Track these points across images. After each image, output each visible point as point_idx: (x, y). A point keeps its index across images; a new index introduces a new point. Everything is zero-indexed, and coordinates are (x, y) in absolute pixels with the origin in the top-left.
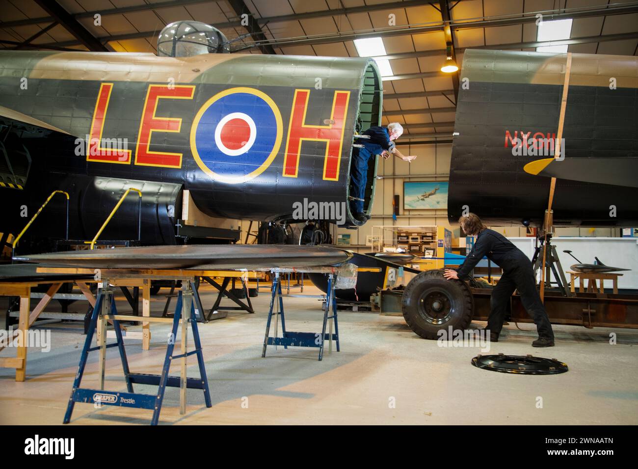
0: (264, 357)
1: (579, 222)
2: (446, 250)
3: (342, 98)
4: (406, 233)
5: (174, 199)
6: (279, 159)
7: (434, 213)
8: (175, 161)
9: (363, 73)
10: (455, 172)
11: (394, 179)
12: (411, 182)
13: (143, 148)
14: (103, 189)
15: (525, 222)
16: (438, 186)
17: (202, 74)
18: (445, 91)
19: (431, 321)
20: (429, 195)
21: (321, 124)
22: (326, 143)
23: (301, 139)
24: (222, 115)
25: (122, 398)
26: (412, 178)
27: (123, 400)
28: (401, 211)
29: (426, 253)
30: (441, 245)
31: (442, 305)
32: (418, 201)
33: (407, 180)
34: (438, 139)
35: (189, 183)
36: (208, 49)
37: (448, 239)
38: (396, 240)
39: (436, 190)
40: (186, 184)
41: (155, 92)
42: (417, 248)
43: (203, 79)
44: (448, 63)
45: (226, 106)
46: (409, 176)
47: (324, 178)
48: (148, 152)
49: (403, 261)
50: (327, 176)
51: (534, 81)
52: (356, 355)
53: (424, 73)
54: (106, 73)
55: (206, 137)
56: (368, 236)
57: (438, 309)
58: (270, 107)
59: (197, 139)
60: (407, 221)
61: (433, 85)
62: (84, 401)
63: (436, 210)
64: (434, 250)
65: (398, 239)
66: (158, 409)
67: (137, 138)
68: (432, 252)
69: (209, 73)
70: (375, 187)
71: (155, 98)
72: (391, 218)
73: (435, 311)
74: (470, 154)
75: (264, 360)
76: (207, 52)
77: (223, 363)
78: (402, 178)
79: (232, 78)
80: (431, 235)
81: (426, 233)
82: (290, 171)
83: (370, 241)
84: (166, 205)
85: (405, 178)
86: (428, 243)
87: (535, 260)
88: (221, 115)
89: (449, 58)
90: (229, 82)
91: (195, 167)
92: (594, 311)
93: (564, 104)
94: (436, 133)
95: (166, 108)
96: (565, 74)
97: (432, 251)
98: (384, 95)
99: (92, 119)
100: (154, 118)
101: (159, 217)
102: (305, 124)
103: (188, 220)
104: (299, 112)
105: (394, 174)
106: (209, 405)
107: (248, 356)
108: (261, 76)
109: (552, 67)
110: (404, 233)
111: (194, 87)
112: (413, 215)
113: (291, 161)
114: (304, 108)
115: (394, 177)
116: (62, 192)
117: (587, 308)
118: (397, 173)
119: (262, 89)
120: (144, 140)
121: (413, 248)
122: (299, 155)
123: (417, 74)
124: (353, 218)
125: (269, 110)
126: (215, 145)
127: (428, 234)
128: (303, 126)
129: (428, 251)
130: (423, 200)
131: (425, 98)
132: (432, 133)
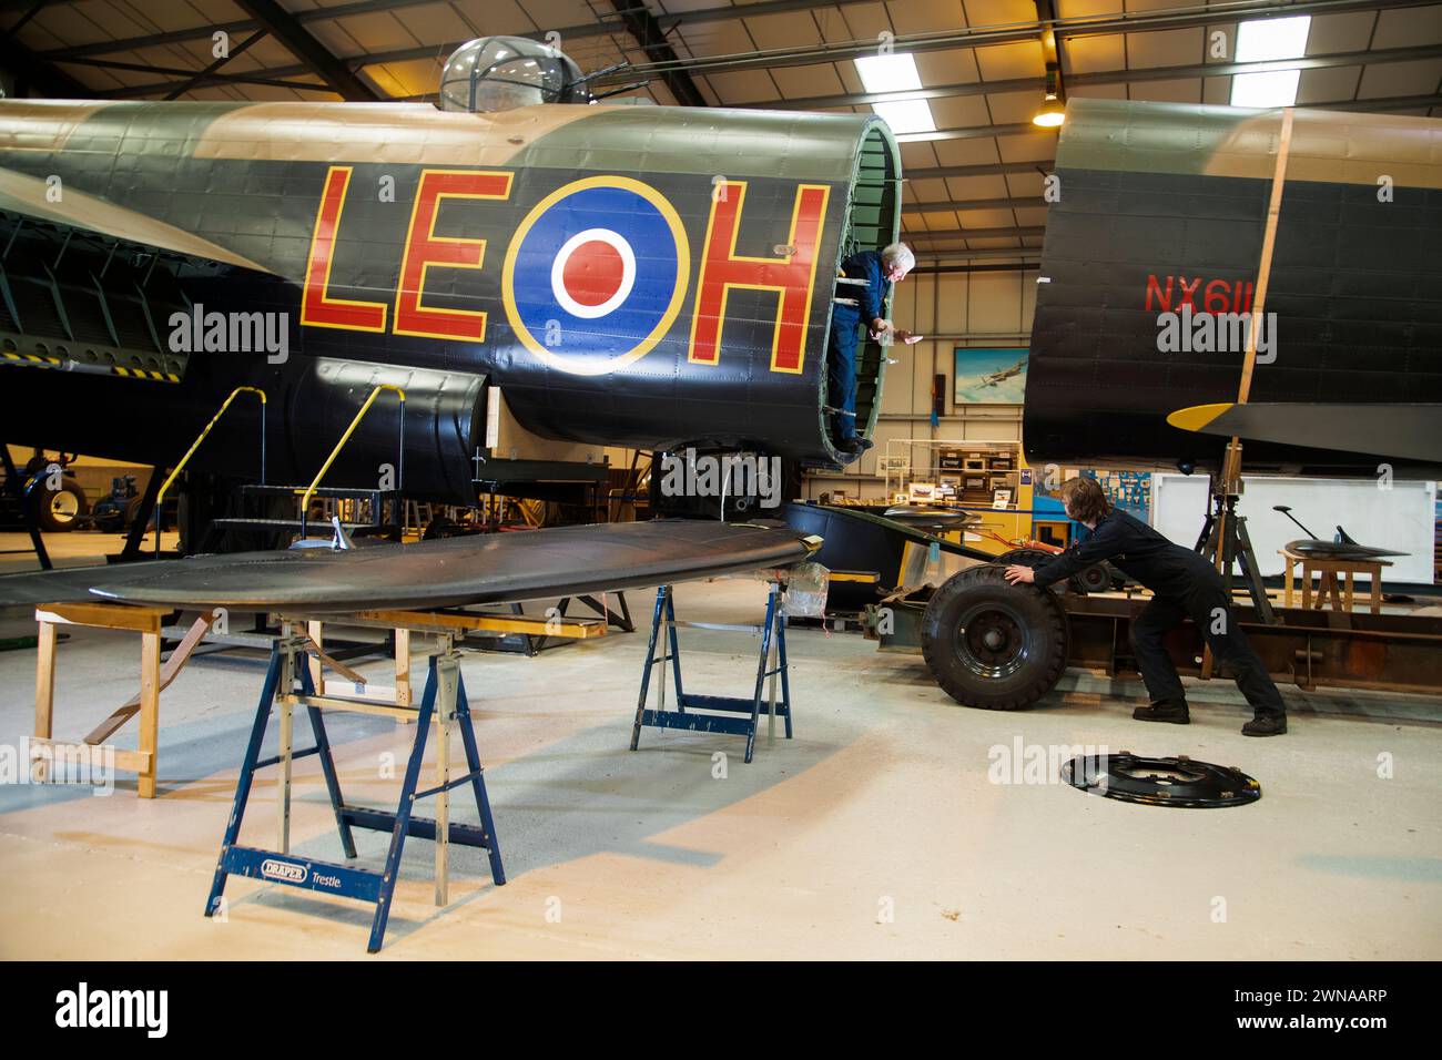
0: (636, 749)
1: (1298, 468)
2: (1038, 491)
3: (812, 200)
4: (958, 452)
5: (469, 405)
6: (681, 325)
7: (1014, 412)
8: (471, 327)
9: (859, 145)
10: (1040, 360)
11: (935, 341)
12: (969, 349)
13: (409, 301)
14: (332, 382)
15: (1185, 467)
17: (526, 149)
18: (1041, 162)
19: (980, 670)
20: (1007, 375)
21: (770, 254)
22: (778, 293)
23: (727, 286)
24: (567, 233)
25: (316, 874)
26: (971, 339)
27: (317, 877)
28: (948, 408)
29: (996, 497)
30: (1027, 481)
31: (1003, 638)
32: (983, 387)
33: (962, 344)
34: (1027, 261)
35: (500, 372)
36: (543, 94)
38: (937, 469)
39: (1022, 365)
40: (495, 375)
41: (435, 184)
42: (980, 483)
43: (529, 160)
44: (1048, 106)
45: (573, 213)
46: (966, 336)
47: (774, 368)
48: (419, 308)
50: (778, 364)
51: (1212, 169)
52: (824, 749)
53: (1000, 126)
54: (340, 146)
55: (533, 279)
56: (879, 458)
57: (998, 645)
58: (662, 217)
59: (517, 283)
60: (959, 429)
61: (1017, 149)
62: (243, 874)
63: (1020, 406)
64: (1012, 490)
65: (941, 466)
66: (384, 903)
67: (398, 280)
68: (1007, 493)
69: (540, 148)
70: (883, 380)
71: (434, 199)
72: (927, 421)
73: (989, 649)
74: (1073, 324)
75: (634, 756)
76: (540, 101)
77: (549, 763)
78: (952, 340)
79: (588, 157)
80: (1008, 456)
81: (998, 453)
82: (704, 353)
83: (884, 467)
84: (455, 416)
85: (959, 340)
86: (1001, 474)
87: (1204, 540)
88: (564, 236)
89: (1051, 97)
90: (582, 166)
91: (511, 340)
92: (1319, 655)
93: (1272, 221)
94: (1022, 247)
95: (454, 219)
96: (1276, 155)
97: (1009, 492)
99: (311, 240)
100: (431, 238)
101: (441, 441)
102: (736, 254)
103: (498, 447)
104: (723, 227)
105: (935, 332)
106: (500, 880)
107: (603, 745)
108: (648, 153)
109: (1250, 140)
110: (953, 452)
111: (511, 175)
112: (971, 416)
113: (707, 332)
114: (733, 220)
115: (937, 337)
116: (252, 389)
117: (1304, 649)
118: (942, 329)
119: (649, 179)
120: (411, 283)
121: (971, 483)
122: (722, 318)
123: (984, 127)
124: (832, 448)
125: (661, 223)
126: (552, 297)
127: (1002, 456)
128: (732, 257)
129: (1001, 492)
130: (993, 385)
131: (1001, 176)
132: (1015, 249)
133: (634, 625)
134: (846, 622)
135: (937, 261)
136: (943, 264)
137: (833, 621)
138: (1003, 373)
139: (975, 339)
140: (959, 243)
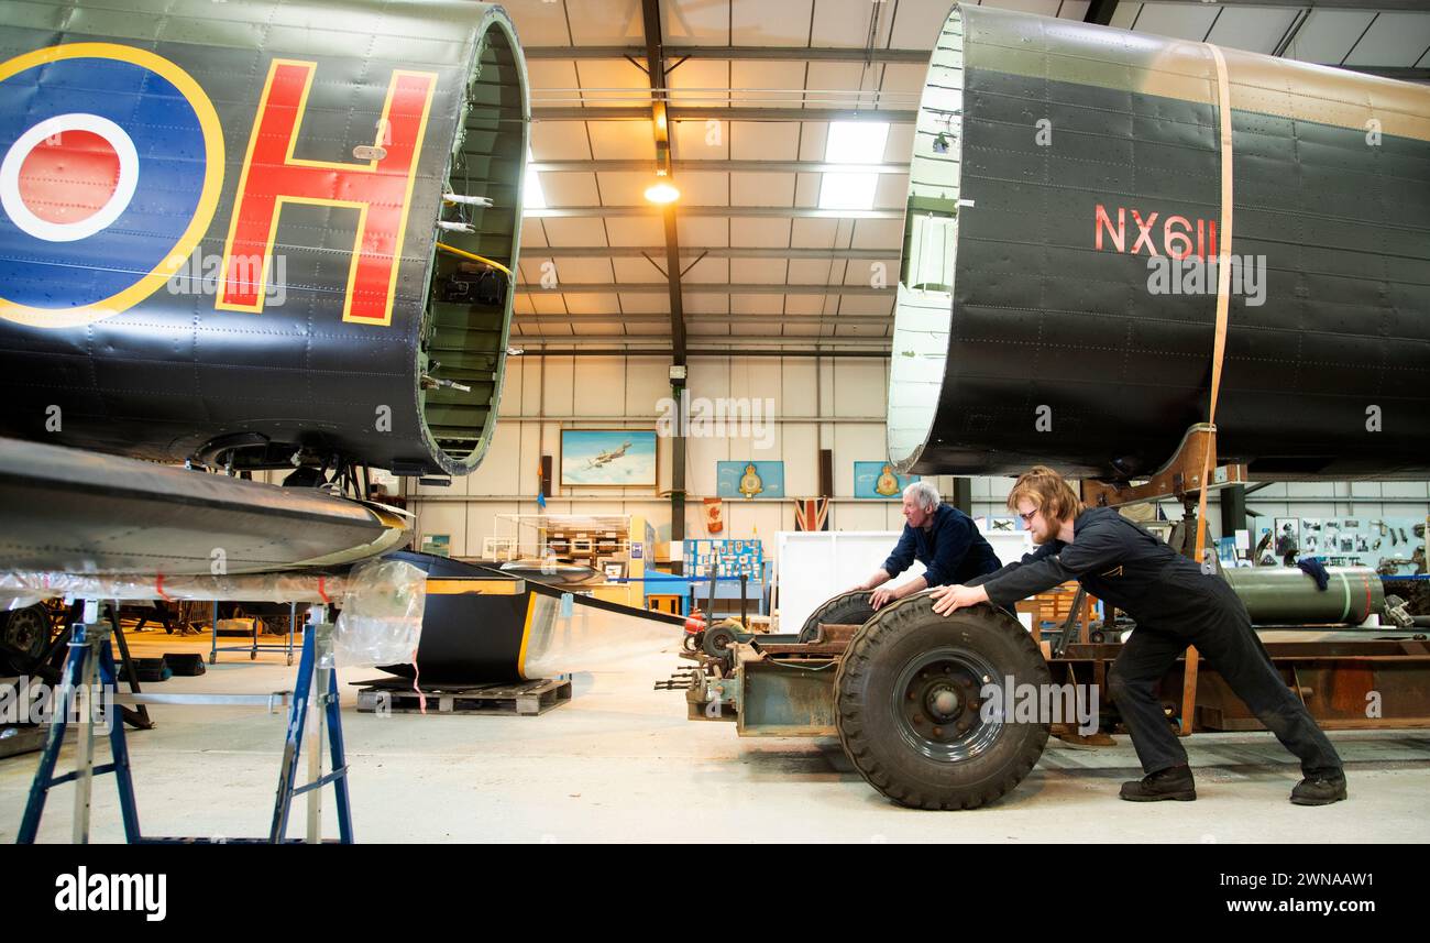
2: (647, 565)
4: (566, 531)
7: (619, 493)
11: (542, 422)
12: (576, 430)
16: (629, 439)
18: (647, 248)
20: (612, 457)
21: (347, 157)
22: (358, 212)
23: (280, 200)
26: (577, 422)
28: (555, 489)
30: (637, 555)
32: (590, 468)
33: (569, 426)
34: (630, 347)
37: (650, 544)
38: (544, 545)
39: (625, 447)
44: (658, 182)
46: (573, 419)
47: (348, 318)
49: (567, 581)
50: (355, 312)
53: (608, 207)
56: (486, 539)
58: (188, 103)
60: (565, 508)
61: (624, 233)
63: (624, 487)
64: (622, 564)
65: (548, 543)
68: (618, 568)
72: (534, 501)
78: (558, 422)
80: (613, 535)
81: (604, 532)
83: (490, 549)
85: (564, 422)
86: (607, 552)
89: (661, 173)
94: (626, 335)
97: (620, 567)
98: (522, 249)
102: (296, 157)
104: (278, 120)
105: (542, 414)
110: (561, 531)
112: (578, 497)
115: (542, 419)
118: (547, 412)
123: (593, 208)
127: (608, 535)
128: (290, 160)
129: (611, 567)
130: (599, 466)
131: (608, 259)
132: (619, 336)
133: (151, 720)
134: (455, 699)
135: (543, 345)
136: (548, 348)
137: (438, 699)
138: (609, 454)
139: (581, 422)
140: (564, 328)
